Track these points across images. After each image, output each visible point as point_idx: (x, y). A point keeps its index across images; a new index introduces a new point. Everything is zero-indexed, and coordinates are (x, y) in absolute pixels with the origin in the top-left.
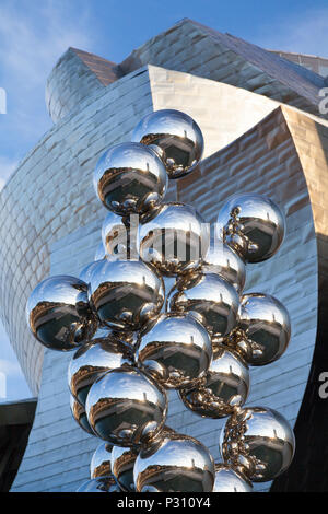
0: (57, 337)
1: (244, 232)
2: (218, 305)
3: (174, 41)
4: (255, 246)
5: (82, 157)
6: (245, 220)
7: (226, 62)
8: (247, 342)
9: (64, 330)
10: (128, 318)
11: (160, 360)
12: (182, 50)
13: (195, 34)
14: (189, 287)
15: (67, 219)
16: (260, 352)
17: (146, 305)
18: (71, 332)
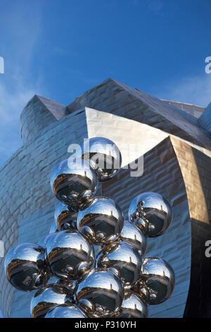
0: (24, 282)
1: (146, 217)
2: (128, 264)
3: (102, 93)
4: (153, 227)
5: (42, 165)
6: (147, 210)
7: (135, 106)
8: (146, 289)
9: (29, 278)
10: (70, 272)
11: (90, 299)
12: (106, 99)
13: (116, 88)
14: (110, 252)
15: (30, 204)
16: (155, 295)
17: (82, 263)
18: (33, 279)
